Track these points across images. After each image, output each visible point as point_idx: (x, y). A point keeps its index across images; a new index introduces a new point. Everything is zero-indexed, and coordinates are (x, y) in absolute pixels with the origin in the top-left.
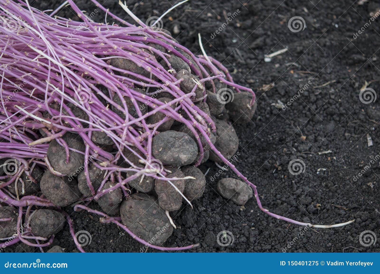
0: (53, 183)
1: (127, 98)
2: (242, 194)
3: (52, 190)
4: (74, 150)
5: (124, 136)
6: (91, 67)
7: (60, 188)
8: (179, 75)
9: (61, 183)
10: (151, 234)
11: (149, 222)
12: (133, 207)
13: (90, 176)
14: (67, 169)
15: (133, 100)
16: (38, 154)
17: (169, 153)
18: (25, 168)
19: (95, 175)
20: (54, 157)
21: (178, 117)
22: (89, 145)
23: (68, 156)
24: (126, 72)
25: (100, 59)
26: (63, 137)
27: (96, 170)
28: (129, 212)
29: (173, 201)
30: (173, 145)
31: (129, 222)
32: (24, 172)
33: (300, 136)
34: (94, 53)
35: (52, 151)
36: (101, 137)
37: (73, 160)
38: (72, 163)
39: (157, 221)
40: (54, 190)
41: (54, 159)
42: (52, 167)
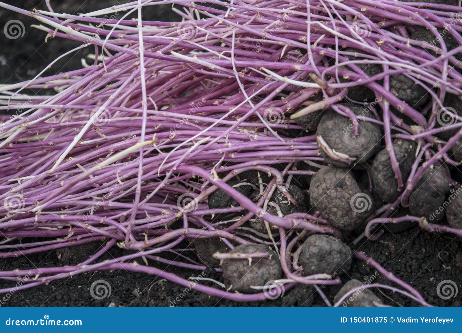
0: (334, 180)
3: (333, 191)
7: (346, 184)
9: (347, 177)
13: (395, 152)
14: (358, 146)
18: (278, 180)
19: (403, 151)
20: (332, 133)
22: (387, 100)
27: (403, 144)
32: (276, 189)
35: (328, 127)
36: (406, 87)
37: (364, 132)
38: (364, 135)
40: (336, 191)
41: (334, 136)
42: (331, 148)
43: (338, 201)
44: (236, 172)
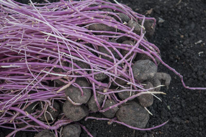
0: (75, 110)
1: (111, 48)
2: (167, 80)
3: (74, 114)
4: (84, 88)
5: (116, 72)
6: (82, 35)
7: (79, 111)
8: (130, 25)
9: (79, 108)
10: (140, 122)
11: (137, 116)
12: (125, 110)
13: (98, 100)
14: (84, 100)
15: (115, 49)
16: (57, 94)
17: (144, 75)
18: (49, 104)
19: (101, 99)
20: (73, 95)
21: (141, 52)
22: (94, 82)
23: (83, 92)
24: (102, 32)
25: (83, 28)
26: (76, 82)
27: (100, 96)
28: (124, 114)
29: (150, 101)
30: (145, 70)
31: (124, 120)
32: (49, 107)
33: (180, 36)
34: (76, 24)
35: (70, 92)
36: (101, 76)
37: (85, 94)
38: (86, 95)
39: (141, 115)
40: (76, 114)
41: (74, 96)
42: (74, 101)
43: (76, 117)
44: (32, 102)
